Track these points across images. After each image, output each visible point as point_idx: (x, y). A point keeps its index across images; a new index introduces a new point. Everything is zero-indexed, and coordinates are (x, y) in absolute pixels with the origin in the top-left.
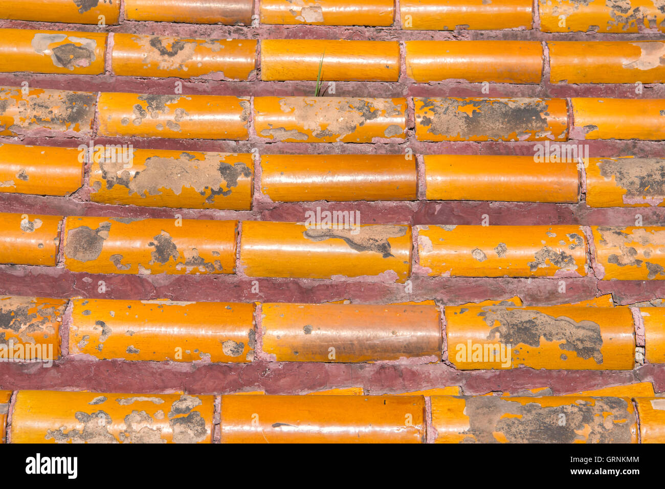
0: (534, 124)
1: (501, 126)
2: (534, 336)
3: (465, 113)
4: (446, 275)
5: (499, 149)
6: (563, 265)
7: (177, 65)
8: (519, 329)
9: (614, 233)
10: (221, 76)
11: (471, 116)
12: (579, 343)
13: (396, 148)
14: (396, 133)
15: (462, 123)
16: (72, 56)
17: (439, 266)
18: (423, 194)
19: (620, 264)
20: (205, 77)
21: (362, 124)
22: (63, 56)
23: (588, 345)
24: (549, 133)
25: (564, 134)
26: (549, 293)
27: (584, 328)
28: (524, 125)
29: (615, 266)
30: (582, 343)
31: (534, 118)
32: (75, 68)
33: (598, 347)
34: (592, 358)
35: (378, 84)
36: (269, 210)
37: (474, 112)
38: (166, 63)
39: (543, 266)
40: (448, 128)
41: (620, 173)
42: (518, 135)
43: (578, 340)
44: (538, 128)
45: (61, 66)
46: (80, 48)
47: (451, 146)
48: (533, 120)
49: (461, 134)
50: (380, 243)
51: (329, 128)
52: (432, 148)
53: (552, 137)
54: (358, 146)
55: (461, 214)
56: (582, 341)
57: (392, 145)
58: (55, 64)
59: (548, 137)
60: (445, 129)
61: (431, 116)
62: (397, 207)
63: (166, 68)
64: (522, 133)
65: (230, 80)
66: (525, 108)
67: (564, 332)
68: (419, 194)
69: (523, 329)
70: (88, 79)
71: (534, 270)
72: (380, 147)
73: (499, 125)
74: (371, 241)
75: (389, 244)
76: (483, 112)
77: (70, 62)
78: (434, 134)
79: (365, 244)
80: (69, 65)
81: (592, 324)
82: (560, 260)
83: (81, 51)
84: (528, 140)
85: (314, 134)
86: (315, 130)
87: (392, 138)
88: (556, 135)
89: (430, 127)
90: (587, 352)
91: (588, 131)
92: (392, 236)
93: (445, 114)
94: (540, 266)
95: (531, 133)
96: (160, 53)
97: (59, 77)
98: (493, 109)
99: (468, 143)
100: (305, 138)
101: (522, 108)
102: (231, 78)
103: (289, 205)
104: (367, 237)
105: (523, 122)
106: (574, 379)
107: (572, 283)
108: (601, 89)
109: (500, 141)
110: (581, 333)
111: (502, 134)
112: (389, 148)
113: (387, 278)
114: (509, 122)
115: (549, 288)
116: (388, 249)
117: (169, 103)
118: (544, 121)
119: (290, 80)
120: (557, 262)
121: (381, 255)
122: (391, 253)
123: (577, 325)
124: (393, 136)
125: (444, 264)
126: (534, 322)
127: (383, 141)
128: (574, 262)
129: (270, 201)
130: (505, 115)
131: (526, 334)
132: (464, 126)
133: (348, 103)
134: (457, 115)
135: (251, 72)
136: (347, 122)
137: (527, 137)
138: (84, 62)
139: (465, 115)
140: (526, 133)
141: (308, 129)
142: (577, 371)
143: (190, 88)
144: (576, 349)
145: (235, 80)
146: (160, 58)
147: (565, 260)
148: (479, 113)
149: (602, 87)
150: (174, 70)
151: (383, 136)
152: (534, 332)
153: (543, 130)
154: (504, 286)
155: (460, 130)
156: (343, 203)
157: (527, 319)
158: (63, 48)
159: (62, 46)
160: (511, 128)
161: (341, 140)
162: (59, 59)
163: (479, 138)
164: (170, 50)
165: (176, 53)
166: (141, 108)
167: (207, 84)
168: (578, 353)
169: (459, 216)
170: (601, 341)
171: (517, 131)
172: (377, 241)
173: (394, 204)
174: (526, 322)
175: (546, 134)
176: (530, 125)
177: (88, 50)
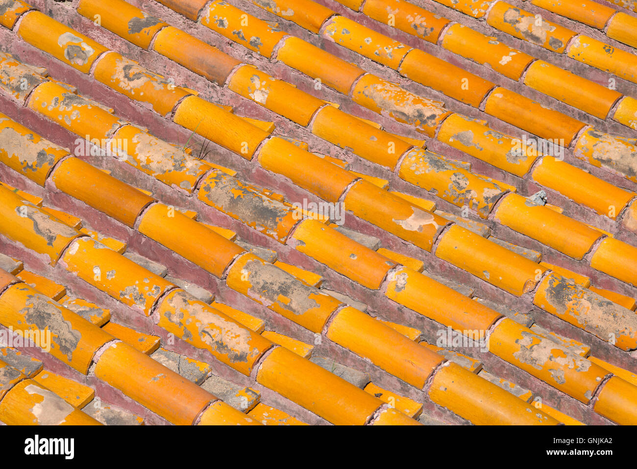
0: (269, 223)
1: (249, 214)
2: (44, 323)
3: (233, 194)
4: (75, 274)
5: (243, 230)
6: (138, 302)
7: (128, 88)
8: (40, 315)
9: (183, 299)
10: (151, 107)
11: (235, 198)
12: (64, 341)
13: (184, 198)
14: (187, 187)
15: (227, 200)
16: (75, 55)
17: (73, 266)
18: (137, 227)
19: (170, 320)
20: (142, 104)
21: (170, 171)
22: (71, 53)
23: (68, 346)
24: (276, 234)
25: (284, 239)
26: (126, 317)
27: (73, 334)
28: (263, 220)
29: (166, 319)
30: (65, 342)
31: (271, 218)
32: (75, 63)
33: (72, 350)
34: (66, 355)
35: (238, 157)
36: (54, 193)
37: (239, 196)
38: (124, 84)
39: (127, 297)
40: (217, 199)
41: (256, 273)
42: (256, 225)
43: (65, 339)
44: (270, 226)
45: (67, 58)
46: (83, 52)
47: (216, 212)
48: (270, 220)
49: (224, 207)
50: (52, 235)
51: (151, 164)
52: (205, 209)
53: (276, 237)
54: (163, 185)
55: (155, 251)
56: (66, 341)
57: (182, 195)
58: (65, 56)
59: (274, 236)
60: (215, 199)
61: (213, 185)
62: (121, 227)
63: (122, 87)
64: (259, 225)
65: (155, 112)
66: (271, 209)
67: (60, 330)
68: (135, 225)
69: (41, 317)
70: (79, 74)
71: (122, 297)
72: (175, 192)
73: (248, 213)
74: (48, 231)
75: (55, 238)
76: (244, 199)
77: (73, 58)
78: (209, 199)
79: (43, 231)
80: (72, 60)
81: (79, 334)
82: (138, 298)
83: (82, 54)
84: (261, 232)
85: (141, 164)
86: (142, 162)
87: (183, 190)
88: (280, 237)
89: (207, 193)
90: (65, 349)
91: (299, 244)
92: (62, 234)
93: (221, 189)
94: (126, 296)
95: (265, 227)
96: (124, 75)
97: (65, 65)
98: (252, 200)
99: (226, 215)
100: (136, 164)
101: (270, 209)
102: (156, 111)
103: (65, 195)
104: (48, 227)
105: (263, 218)
106: (55, 364)
107: (139, 318)
108: (374, 229)
109: (245, 224)
110: (69, 336)
111: (248, 220)
112: (180, 195)
113: (45, 258)
114: (255, 214)
115: (127, 314)
116: (53, 240)
117: (75, 105)
118: (276, 223)
119: (189, 129)
120: (136, 299)
121: (47, 241)
122: (53, 244)
123: (71, 330)
124: (184, 189)
125: (76, 266)
126: (50, 316)
127: (178, 189)
128: (145, 304)
129: (55, 186)
130: (256, 207)
131: (40, 320)
132: (228, 202)
133: (174, 154)
134: (228, 193)
135: (168, 113)
136: (162, 166)
137: (261, 229)
138: (80, 62)
139: (232, 196)
140: (262, 226)
141: (139, 160)
142: (57, 359)
143: (131, 107)
144: (61, 345)
145: (158, 114)
146: (122, 79)
147: (141, 300)
148: (241, 199)
149: (375, 228)
150: (127, 91)
151: (179, 185)
152: (45, 321)
153: (272, 229)
154: (104, 299)
155: (224, 204)
156: (93, 209)
157: (49, 312)
158: (74, 48)
159: (74, 46)
160: (254, 218)
161: (155, 176)
162: (68, 53)
163: (234, 214)
164: (131, 76)
165: (133, 80)
166: (58, 100)
167: (141, 109)
168: (61, 348)
169: (154, 252)
170: (76, 347)
171: (257, 222)
172: (51, 233)
173: (120, 224)
174: (47, 314)
175: (273, 233)
176: (266, 222)
177: (86, 55)
